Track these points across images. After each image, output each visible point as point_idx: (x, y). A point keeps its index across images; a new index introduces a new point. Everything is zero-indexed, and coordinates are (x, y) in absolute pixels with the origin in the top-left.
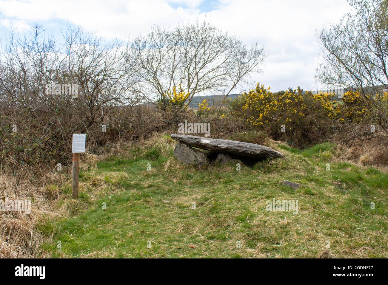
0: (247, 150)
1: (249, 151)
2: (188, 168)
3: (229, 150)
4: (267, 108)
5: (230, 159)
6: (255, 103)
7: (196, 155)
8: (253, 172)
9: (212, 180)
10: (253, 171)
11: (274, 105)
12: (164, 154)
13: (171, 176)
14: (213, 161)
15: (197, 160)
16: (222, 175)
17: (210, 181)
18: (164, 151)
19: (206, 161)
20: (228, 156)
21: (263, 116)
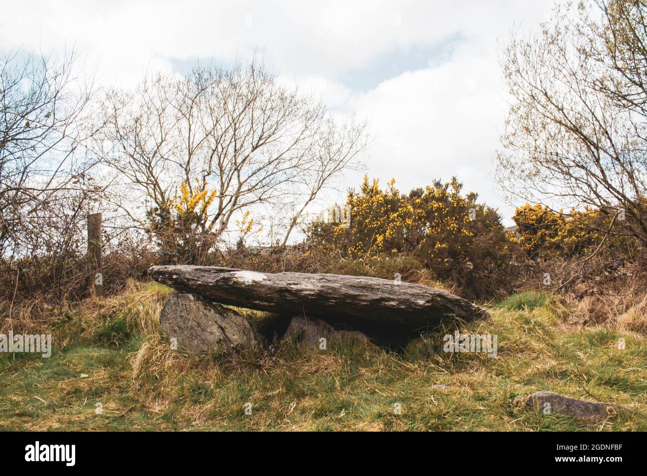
0: (387, 295)
1: (393, 300)
2: (200, 365)
3: (328, 299)
4: (393, 221)
5: (329, 330)
6: (363, 215)
7: (223, 325)
8: (408, 370)
9: (275, 404)
10: (410, 365)
11: (407, 215)
12: (145, 330)
13: (147, 392)
14: (275, 339)
15: (227, 340)
16: (306, 383)
17: (269, 408)
18: (146, 323)
19: (253, 342)
20: (322, 323)
21: (385, 240)
